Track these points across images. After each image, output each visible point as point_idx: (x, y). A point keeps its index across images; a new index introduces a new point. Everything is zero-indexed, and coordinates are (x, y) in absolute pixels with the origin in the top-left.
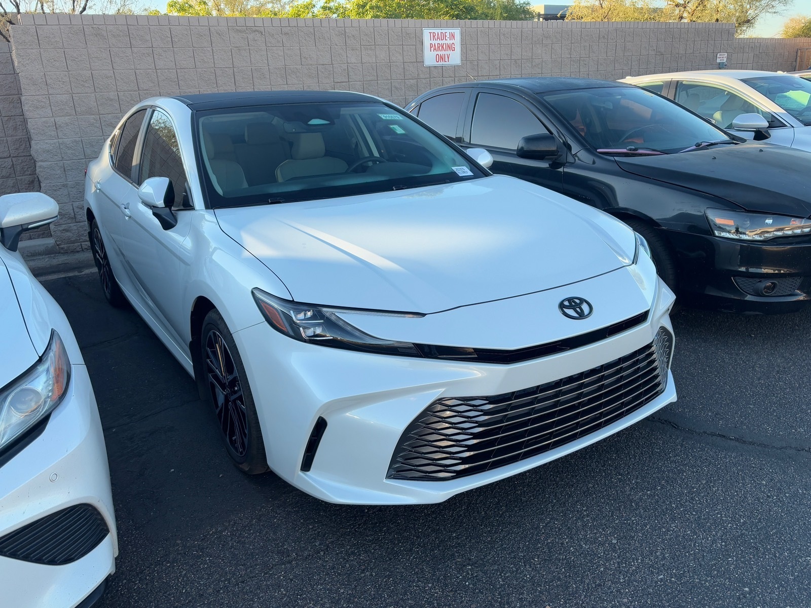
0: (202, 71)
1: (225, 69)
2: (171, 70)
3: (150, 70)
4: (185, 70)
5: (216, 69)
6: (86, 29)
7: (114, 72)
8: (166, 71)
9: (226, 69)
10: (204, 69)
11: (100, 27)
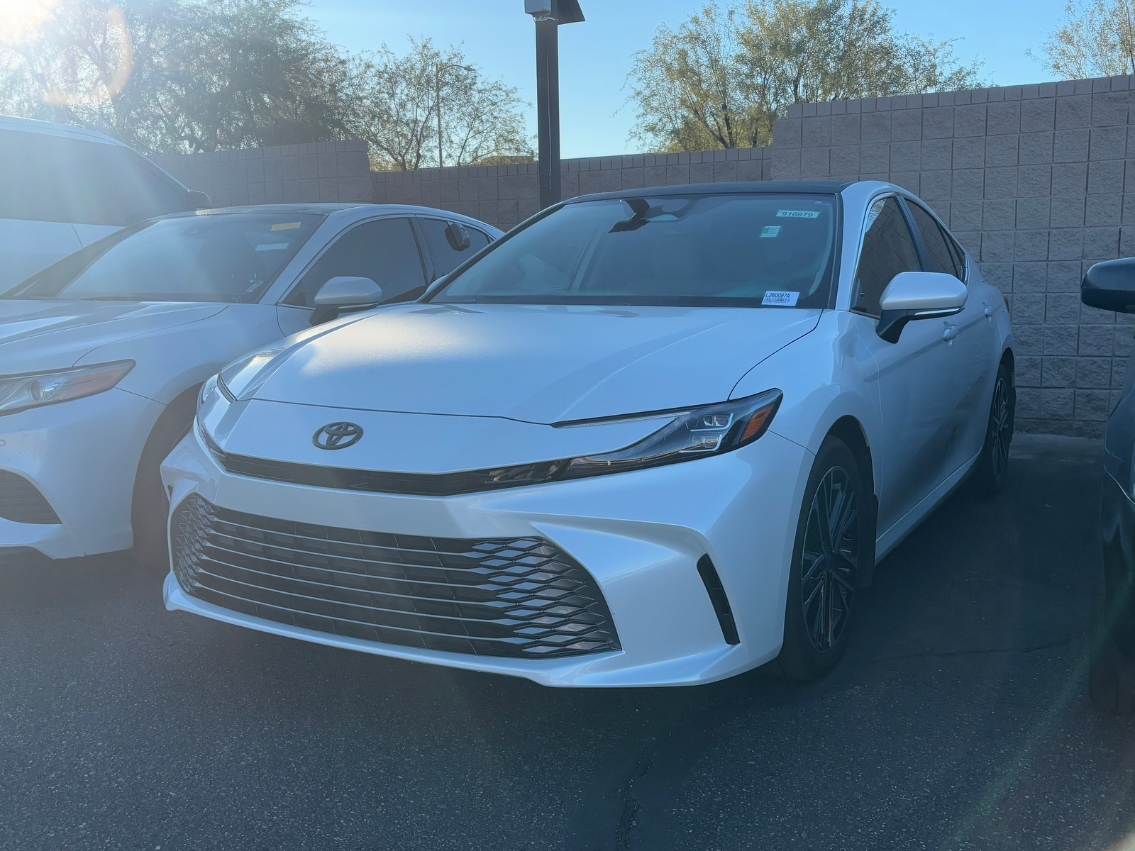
0: (1028, 169)
1: (1072, 165)
2: (976, 170)
3: (942, 172)
4: (999, 170)
5: (1054, 165)
6: (863, 119)
7: (889, 176)
8: (968, 171)
9: (1074, 165)
10: (1033, 167)
11: (883, 114)
